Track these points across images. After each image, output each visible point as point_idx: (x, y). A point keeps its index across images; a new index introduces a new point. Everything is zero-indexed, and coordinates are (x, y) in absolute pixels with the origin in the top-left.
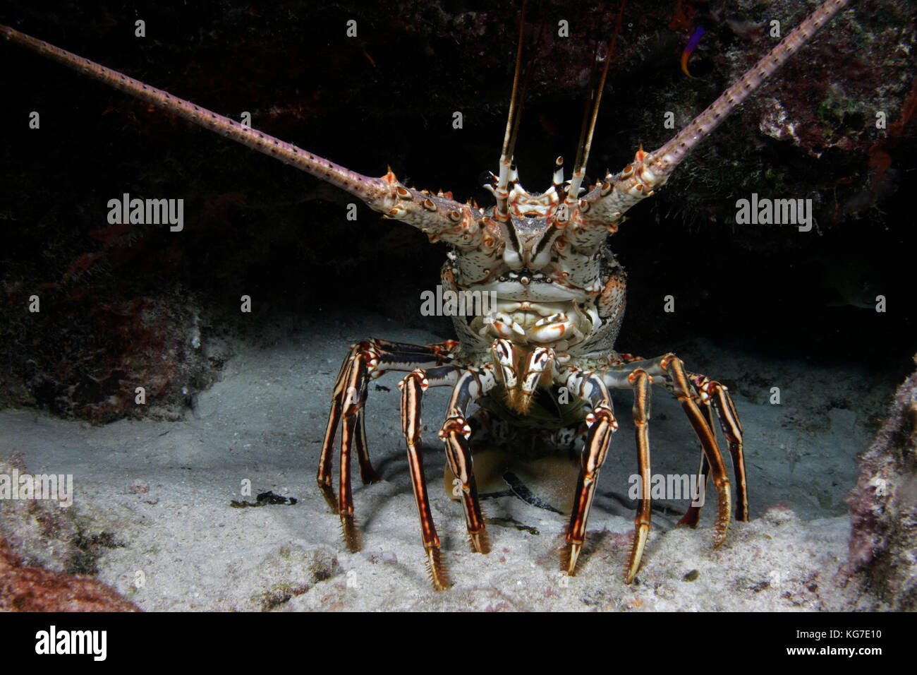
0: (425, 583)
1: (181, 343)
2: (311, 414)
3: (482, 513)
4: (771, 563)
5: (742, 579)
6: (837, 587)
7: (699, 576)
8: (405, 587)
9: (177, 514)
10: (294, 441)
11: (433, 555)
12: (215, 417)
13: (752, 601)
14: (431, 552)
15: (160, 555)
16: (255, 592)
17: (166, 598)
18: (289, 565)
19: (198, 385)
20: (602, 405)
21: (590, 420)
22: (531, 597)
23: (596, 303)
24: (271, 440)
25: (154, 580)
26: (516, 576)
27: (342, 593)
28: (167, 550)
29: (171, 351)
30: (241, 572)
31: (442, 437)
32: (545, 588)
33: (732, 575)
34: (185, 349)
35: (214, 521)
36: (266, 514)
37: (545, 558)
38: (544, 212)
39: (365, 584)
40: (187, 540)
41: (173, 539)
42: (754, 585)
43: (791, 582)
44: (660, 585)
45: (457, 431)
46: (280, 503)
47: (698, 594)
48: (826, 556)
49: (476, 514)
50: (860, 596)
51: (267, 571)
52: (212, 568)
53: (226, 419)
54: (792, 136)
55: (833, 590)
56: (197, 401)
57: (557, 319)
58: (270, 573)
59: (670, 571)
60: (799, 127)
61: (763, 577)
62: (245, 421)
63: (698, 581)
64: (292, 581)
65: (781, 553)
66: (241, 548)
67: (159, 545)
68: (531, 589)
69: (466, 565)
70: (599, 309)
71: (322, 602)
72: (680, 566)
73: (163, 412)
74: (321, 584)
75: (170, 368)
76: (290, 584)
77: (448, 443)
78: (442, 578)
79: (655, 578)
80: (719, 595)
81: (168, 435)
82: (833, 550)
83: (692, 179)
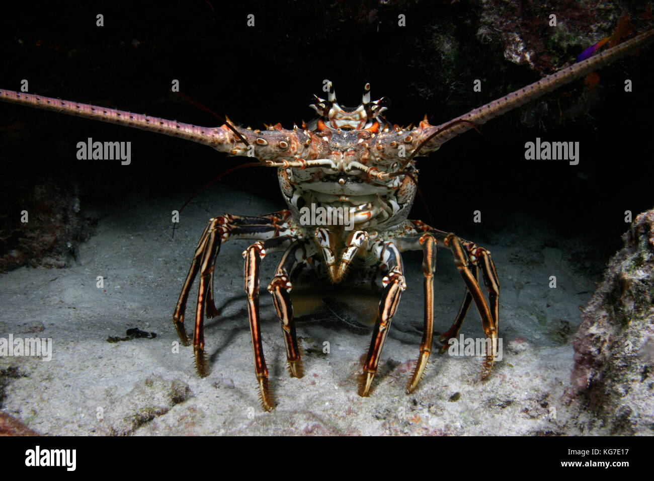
0: (256, 404)
1: (65, 210)
2: (164, 261)
3: (299, 348)
4: (513, 386)
5: (492, 399)
6: (563, 405)
7: (461, 397)
8: (241, 407)
9: (65, 348)
10: (153, 282)
11: (263, 382)
12: (92, 264)
13: (500, 415)
14: (261, 381)
15: (54, 383)
16: (127, 414)
17: (59, 419)
18: (152, 393)
19: (79, 238)
20: (395, 271)
21: (385, 282)
22: (336, 415)
23: (396, 194)
24: (135, 282)
25: (50, 404)
26: (325, 398)
27: (194, 414)
28: (59, 378)
29: (58, 216)
30: (116, 396)
31: (270, 290)
32: (347, 407)
33: (485, 396)
34: (69, 213)
35: (94, 354)
36: (133, 347)
37: (345, 381)
38: (355, 126)
39: (211, 405)
40: (74, 370)
41: (63, 369)
42: (501, 403)
43: (528, 401)
44: (432, 405)
45: (281, 286)
46: (143, 337)
47: (461, 413)
48: (554, 381)
49: (294, 348)
50: (580, 413)
51: (136, 398)
52: (94, 392)
53: (100, 266)
54: (528, 62)
55: (560, 407)
56: (79, 251)
57: (365, 208)
58: (139, 399)
59: (439, 394)
60: (534, 55)
61: (508, 397)
62: (115, 267)
63: (460, 401)
64: (156, 405)
65: (521, 378)
66: (116, 376)
67: (52, 374)
68: (336, 408)
69: (286, 388)
70: (397, 198)
71: (178, 421)
72: (447, 389)
73: (52, 261)
74: (178, 407)
75: (57, 228)
76: (154, 407)
77: (274, 295)
78: (270, 400)
79: (428, 400)
80: (476, 412)
81: (57, 281)
82: (559, 376)
83: (452, 91)
